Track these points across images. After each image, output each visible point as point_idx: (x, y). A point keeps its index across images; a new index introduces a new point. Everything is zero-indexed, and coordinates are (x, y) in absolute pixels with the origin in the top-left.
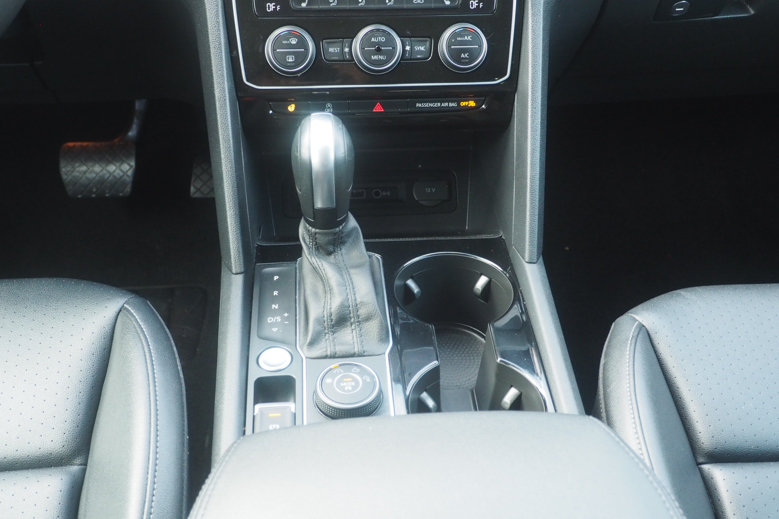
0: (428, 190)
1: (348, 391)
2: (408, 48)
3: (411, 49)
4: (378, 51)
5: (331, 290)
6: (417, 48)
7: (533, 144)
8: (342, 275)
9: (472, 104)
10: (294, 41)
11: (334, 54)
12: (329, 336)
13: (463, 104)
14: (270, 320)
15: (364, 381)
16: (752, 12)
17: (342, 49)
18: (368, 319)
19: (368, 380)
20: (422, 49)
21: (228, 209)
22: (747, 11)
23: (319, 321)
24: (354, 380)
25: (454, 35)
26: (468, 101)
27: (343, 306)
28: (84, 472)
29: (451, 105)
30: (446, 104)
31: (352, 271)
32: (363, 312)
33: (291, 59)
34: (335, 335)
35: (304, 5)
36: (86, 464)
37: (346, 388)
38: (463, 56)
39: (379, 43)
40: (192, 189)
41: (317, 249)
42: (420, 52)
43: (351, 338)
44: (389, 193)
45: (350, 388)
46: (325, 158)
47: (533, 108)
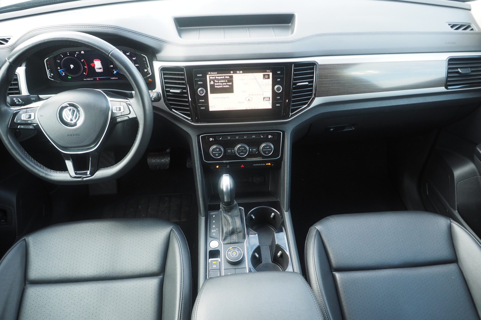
0: (258, 179)
1: (234, 256)
2: (251, 150)
3: (252, 150)
4: (242, 152)
5: (229, 224)
6: (253, 150)
7: (287, 178)
8: (232, 220)
9: (270, 164)
10: (218, 150)
11: (230, 152)
12: (229, 237)
13: (267, 164)
14: (213, 231)
15: (239, 253)
16: (354, 129)
17: (232, 151)
18: (240, 232)
19: (240, 253)
20: (255, 150)
21: (200, 198)
22: (352, 128)
23: (226, 233)
24: (236, 253)
25: (264, 147)
26: (268, 163)
27: (233, 229)
28: (163, 277)
29: (263, 164)
30: (262, 164)
31: (235, 218)
32: (238, 230)
33: (217, 155)
34: (231, 237)
35: (220, 139)
36: (164, 275)
37: (234, 255)
38: (266, 152)
39: (243, 150)
40: (187, 165)
41: (225, 211)
42: (254, 151)
43: (235, 238)
44: (246, 180)
45: (235, 255)
46: (227, 189)
47: (287, 167)
